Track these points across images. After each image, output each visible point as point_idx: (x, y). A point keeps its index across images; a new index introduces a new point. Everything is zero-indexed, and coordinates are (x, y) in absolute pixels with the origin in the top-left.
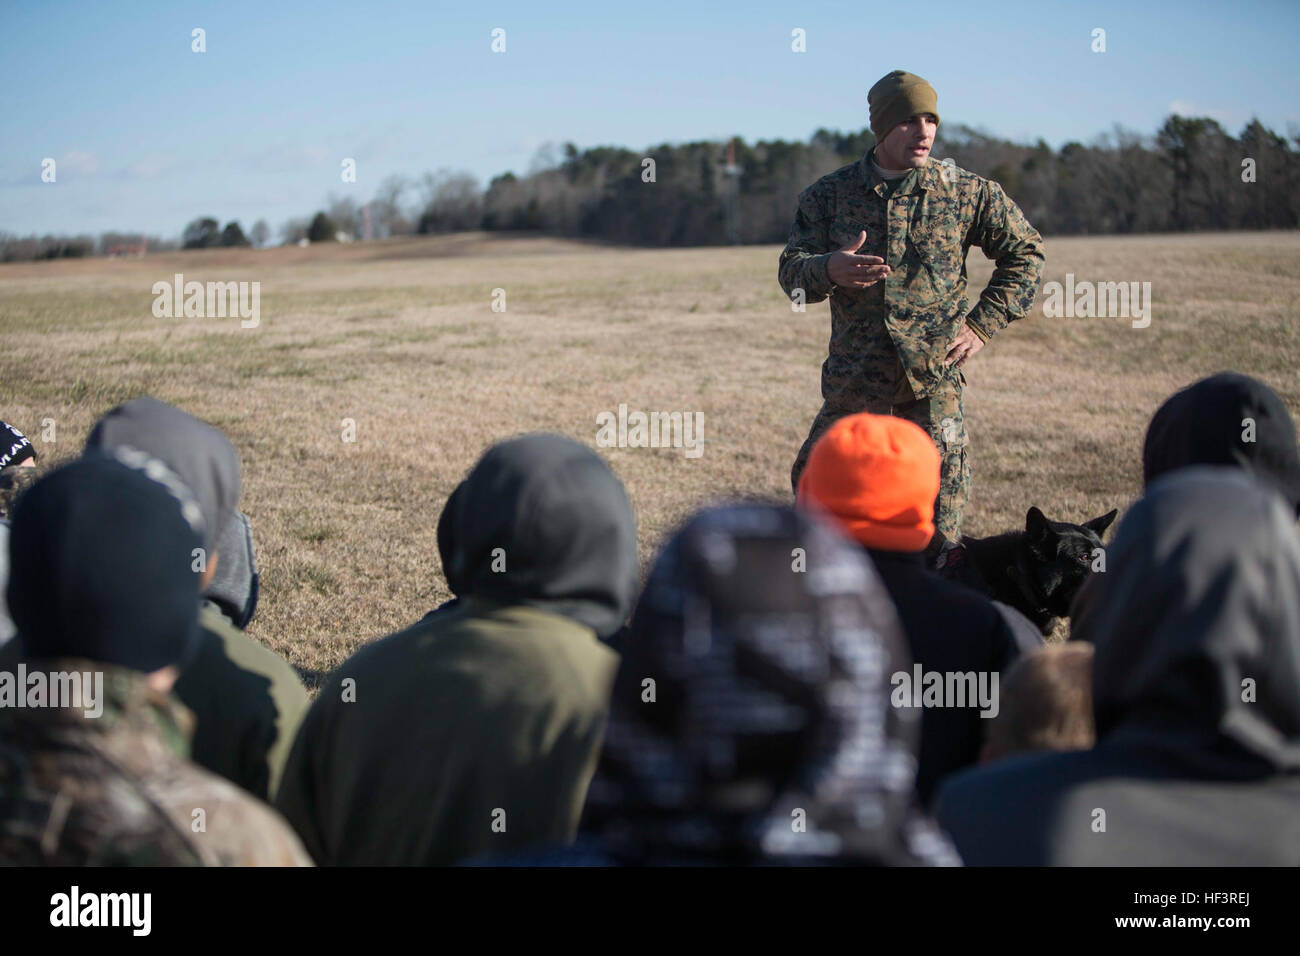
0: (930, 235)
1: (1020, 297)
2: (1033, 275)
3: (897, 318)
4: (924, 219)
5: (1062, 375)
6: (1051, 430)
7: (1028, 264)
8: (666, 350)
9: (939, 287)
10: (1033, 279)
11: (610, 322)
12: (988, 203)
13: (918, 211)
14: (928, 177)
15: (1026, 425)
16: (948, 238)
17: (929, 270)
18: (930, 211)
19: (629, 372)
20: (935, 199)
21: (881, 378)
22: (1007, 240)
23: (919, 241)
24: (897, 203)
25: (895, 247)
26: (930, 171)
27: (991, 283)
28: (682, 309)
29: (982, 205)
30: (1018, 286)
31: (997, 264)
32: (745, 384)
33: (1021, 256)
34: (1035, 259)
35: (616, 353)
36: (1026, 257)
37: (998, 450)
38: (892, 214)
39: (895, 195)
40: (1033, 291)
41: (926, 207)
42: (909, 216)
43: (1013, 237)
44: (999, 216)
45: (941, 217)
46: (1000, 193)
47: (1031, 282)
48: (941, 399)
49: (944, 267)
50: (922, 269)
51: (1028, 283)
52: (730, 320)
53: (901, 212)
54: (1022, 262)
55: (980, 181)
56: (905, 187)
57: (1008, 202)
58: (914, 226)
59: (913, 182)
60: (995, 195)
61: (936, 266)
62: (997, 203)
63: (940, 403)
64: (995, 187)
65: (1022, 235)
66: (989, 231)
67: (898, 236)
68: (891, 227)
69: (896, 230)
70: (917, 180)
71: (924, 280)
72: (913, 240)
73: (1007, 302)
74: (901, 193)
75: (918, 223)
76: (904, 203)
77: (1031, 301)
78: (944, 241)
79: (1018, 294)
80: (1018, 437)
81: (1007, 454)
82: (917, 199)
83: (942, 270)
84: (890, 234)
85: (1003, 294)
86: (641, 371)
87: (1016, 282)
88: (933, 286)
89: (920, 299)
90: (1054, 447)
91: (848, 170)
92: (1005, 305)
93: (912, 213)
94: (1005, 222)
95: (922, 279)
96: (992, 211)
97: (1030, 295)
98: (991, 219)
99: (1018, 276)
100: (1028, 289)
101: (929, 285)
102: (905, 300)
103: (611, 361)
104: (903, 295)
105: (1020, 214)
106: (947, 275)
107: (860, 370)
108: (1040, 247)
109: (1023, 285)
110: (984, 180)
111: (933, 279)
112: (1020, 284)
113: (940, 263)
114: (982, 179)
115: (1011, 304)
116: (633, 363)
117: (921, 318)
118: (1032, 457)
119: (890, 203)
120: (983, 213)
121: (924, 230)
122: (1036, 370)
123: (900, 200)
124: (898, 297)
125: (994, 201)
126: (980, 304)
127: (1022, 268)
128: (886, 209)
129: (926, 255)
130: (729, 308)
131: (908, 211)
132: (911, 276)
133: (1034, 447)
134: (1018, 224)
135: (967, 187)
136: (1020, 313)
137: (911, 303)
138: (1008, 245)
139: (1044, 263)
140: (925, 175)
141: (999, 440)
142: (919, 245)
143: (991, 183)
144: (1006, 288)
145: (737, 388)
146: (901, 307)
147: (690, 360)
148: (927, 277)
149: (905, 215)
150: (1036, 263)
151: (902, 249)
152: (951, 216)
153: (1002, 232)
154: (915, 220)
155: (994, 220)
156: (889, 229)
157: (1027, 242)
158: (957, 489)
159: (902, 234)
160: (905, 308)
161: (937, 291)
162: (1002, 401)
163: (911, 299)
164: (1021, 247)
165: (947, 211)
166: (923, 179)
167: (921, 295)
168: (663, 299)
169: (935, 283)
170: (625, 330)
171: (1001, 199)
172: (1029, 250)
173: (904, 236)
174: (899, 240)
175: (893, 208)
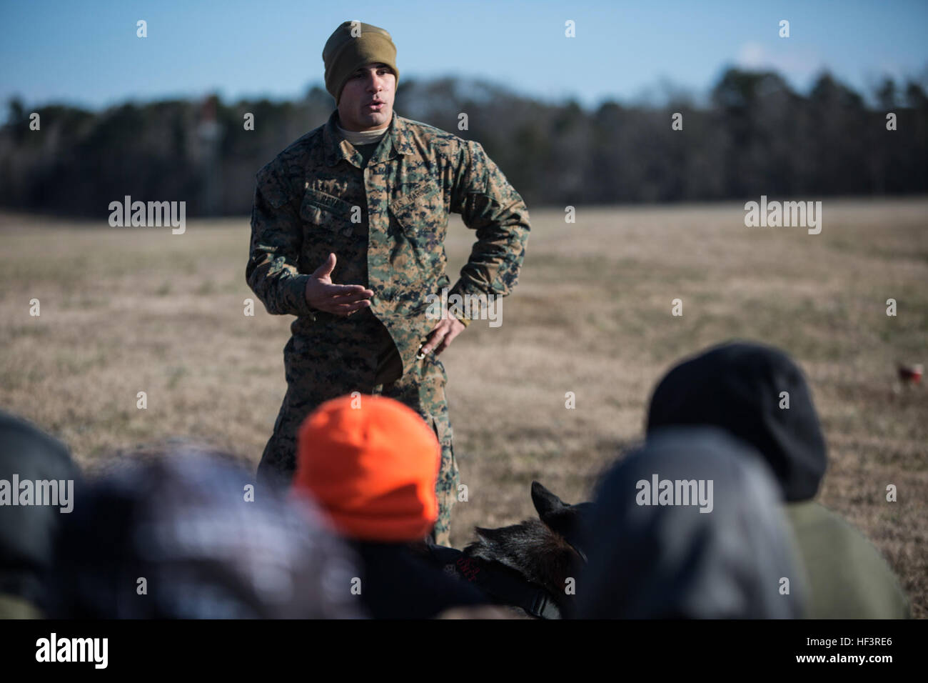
0: (413, 205)
1: (503, 273)
2: (517, 248)
3: (381, 299)
4: (404, 187)
5: (586, 365)
6: (570, 426)
7: (511, 237)
8: (131, 338)
9: (424, 262)
10: (517, 253)
11: (66, 306)
12: (469, 167)
13: (398, 179)
14: (404, 140)
15: (542, 420)
16: (432, 208)
17: (414, 244)
18: (409, 178)
19: (88, 365)
20: (414, 165)
21: (362, 365)
22: (489, 206)
23: (400, 214)
24: (374, 172)
25: (377, 222)
26: (404, 132)
27: (471, 259)
28: (149, 293)
29: (463, 168)
30: (501, 262)
31: (478, 235)
32: (223, 376)
33: (504, 228)
34: (519, 231)
35: (73, 343)
36: (510, 229)
37: (510, 448)
38: (371, 185)
39: (371, 163)
40: (517, 264)
41: (405, 174)
42: (388, 186)
43: (495, 204)
44: (481, 180)
45: (423, 184)
46: (481, 154)
47: (515, 256)
48: (430, 385)
49: (429, 240)
50: (406, 245)
51: (512, 258)
52: (206, 305)
53: (379, 181)
54: (506, 234)
55: (459, 141)
56: (381, 153)
57: (491, 165)
58: (394, 197)
59: (388, 147)
60: (476, 157)
61: (421, 240)
62: (479, 165)
63: (429, 390)
64: (475, 148)
65: (505, 201)
66: (470, 196)
67: (379, 209)
68: (371, 199)
69: (376, 202)
70: (393, 146)
71: (409, 255)
72: (395, 212)
73: (489, 279)
74: (376, 160)
75: (398, 193)
76: (381, 172)
77: (515, 276)
78: (428, 211)
79: (501, 269)
80: (533, 434)
81: (520, 454)
82: (395, 164)
83: (427, 244)
84: (370, 207)
85: (485, 271)
86: (102, 363)
87: (499, 257)
88: (418, 262)
89: (404, 277)
90: (573, 445)
91: (311, 138)
92: (487, 283)
93: (391, 182)
94: (488, 185)
95: (407, 256)
96: (473, 175)
97: (514, 269)
98: (472, 183)
99: (500, 249)
100: (511, 264)
101: (414, 262)
102: (390, 279)
103: (67, 352)
104: (387, 274)
105: (503, 179)
106: (432, 248)
107: (338, 354)
108: (525, 216)
109: (507, 259)
110: (463, 141)
111: (417, 254)
112: (504, 259)
113: (425, 236)
114: (461, 140)
115: (495, 282)
116: (92, 353)
117: (406, 298)
118: (549, 457)
119: (367, 173)
120: (463, 177)
121: (405, 201)
122: (556, 359)
123: (377, 169)
124: (383, 277)
125: (475, 164)
126: (460, 281)
127: (505, 241)
128: (363, 179)
129: (410, 228)
130: (205, 290)
131: (387, 179)
132: (395, 252)
133: (551, 446)
134: (501, 189)
135: (447, 148)
136: (504, 290)
137: (396, 282)
138: (490, 213)
139: (528, 233)
140: (400, 138)
141: (512, 438)
142: (402, 217)
143: (471, 143)
144: (488, 264)
145: (213, 381)
146: (386, 287)
147: (160, 350)
148: (411, 252)
149: (383, 184)
150: (520, 235)
151: (384, 222)
152: (433, 183)
153: (483, 199)
154: (395, 190)
155: (476, 185)
156: (369, 202)
157: (513, 210)
158: (450, 485)
159: (383, 206)
160: (390, 288)
161: (422, 266)
162: (517, 395)
163: (397, 278)
164: (505, 216)
165: (428, 177)
166: (399, 144)
167: (406, 273)
168: (127, 281)
169: (420, 258)
170: (84, 316)
171: (483, 161)
172: (513, 220)
173: (385, 209)
174: (380, 213)
175: (371, 178)
